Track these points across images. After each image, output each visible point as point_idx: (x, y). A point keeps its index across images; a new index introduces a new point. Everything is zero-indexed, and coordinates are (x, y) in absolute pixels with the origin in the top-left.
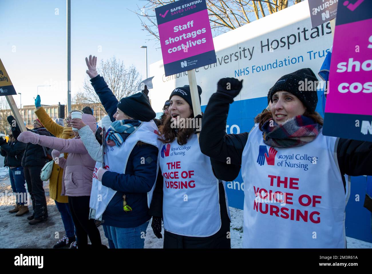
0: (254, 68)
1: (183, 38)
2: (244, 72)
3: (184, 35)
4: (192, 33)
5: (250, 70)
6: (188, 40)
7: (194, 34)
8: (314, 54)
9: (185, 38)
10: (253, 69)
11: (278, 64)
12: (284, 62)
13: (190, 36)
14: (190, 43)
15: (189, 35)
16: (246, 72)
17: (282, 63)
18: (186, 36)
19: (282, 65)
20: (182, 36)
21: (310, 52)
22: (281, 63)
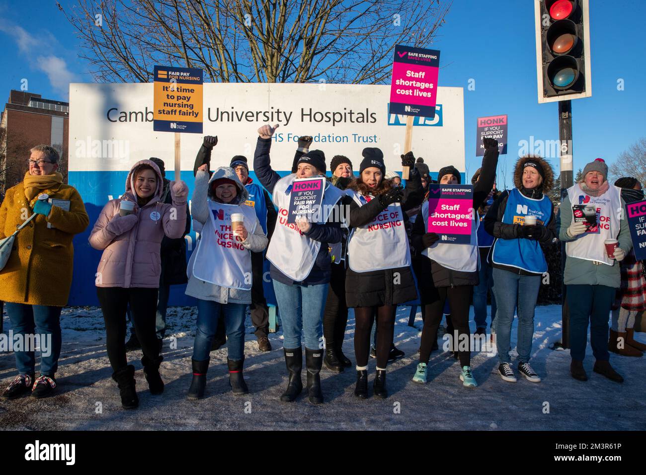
0: (290, 136)
1: (412, 84)
2: (276, 137)
3: (414, 82)
4: (422, 83)
5: (285, 137)
6: (417, 88)
7: (423, 85)
8: (359, 138)
9: (414, 85)
10: (289, 138)
11: (321, 139)
12: (327, 138)
13: (419, 86)
14: (418, 92)
15: (418, 84)
16: (279, 139)
17: (326, 139)
18: (415, 84)
19: (326, 141)
20: (412, 82)
21: (355, 135)
22: (324, 138)
